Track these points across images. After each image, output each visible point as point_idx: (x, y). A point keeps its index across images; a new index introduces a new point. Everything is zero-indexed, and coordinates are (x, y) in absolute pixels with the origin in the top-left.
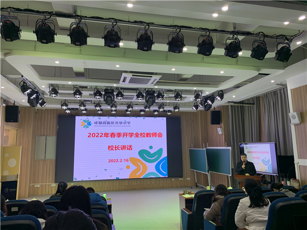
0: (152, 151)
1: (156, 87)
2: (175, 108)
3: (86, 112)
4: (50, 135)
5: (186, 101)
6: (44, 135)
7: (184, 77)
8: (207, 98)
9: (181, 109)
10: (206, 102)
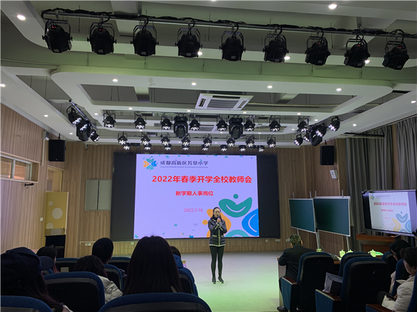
0: (238, 202)
1: (245, 113)
2: (269, 142)
3: (149, 148)
4: (103, 179)
5: (285, 132)
6: (96, 179)
7: (285, 97)
8: (315, 128)
9: (278, 144)
10: (314, 133)
